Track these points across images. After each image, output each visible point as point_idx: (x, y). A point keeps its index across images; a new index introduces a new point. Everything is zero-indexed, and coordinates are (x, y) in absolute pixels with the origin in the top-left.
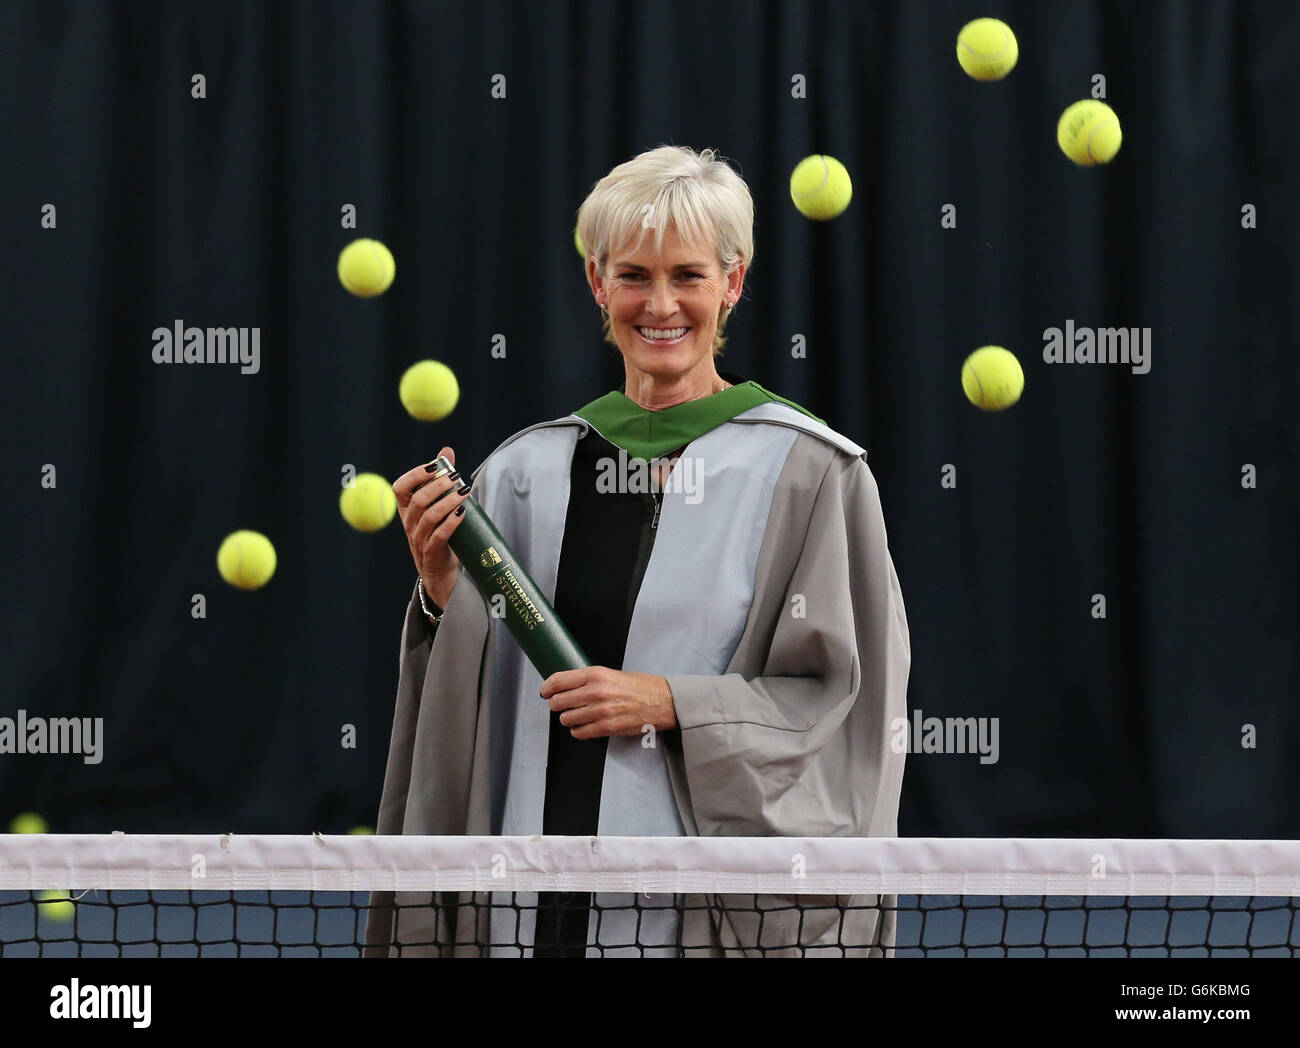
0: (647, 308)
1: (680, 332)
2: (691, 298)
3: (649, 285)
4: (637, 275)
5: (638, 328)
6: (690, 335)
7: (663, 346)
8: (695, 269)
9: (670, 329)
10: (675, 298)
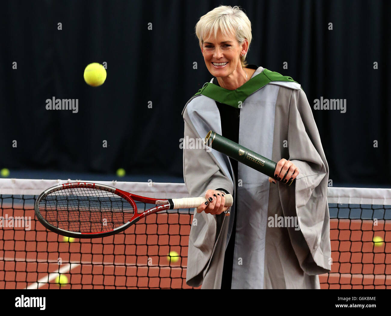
0: (213, 56)
1: (224, 64)
2: (227, 52)
3: (214, 49)
4: (211, 46)
5: (212, 63)
6: (228, 65)
7: (220, 68)
8: (228, 43)
9: (222, 63)
10: (222, 53)
